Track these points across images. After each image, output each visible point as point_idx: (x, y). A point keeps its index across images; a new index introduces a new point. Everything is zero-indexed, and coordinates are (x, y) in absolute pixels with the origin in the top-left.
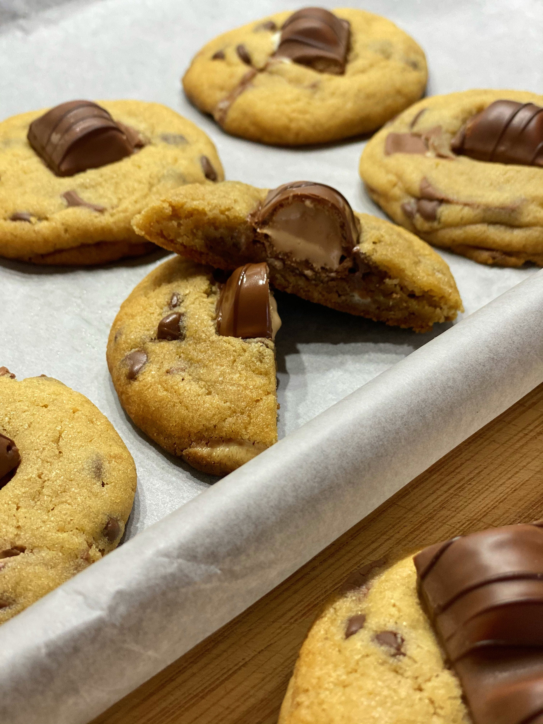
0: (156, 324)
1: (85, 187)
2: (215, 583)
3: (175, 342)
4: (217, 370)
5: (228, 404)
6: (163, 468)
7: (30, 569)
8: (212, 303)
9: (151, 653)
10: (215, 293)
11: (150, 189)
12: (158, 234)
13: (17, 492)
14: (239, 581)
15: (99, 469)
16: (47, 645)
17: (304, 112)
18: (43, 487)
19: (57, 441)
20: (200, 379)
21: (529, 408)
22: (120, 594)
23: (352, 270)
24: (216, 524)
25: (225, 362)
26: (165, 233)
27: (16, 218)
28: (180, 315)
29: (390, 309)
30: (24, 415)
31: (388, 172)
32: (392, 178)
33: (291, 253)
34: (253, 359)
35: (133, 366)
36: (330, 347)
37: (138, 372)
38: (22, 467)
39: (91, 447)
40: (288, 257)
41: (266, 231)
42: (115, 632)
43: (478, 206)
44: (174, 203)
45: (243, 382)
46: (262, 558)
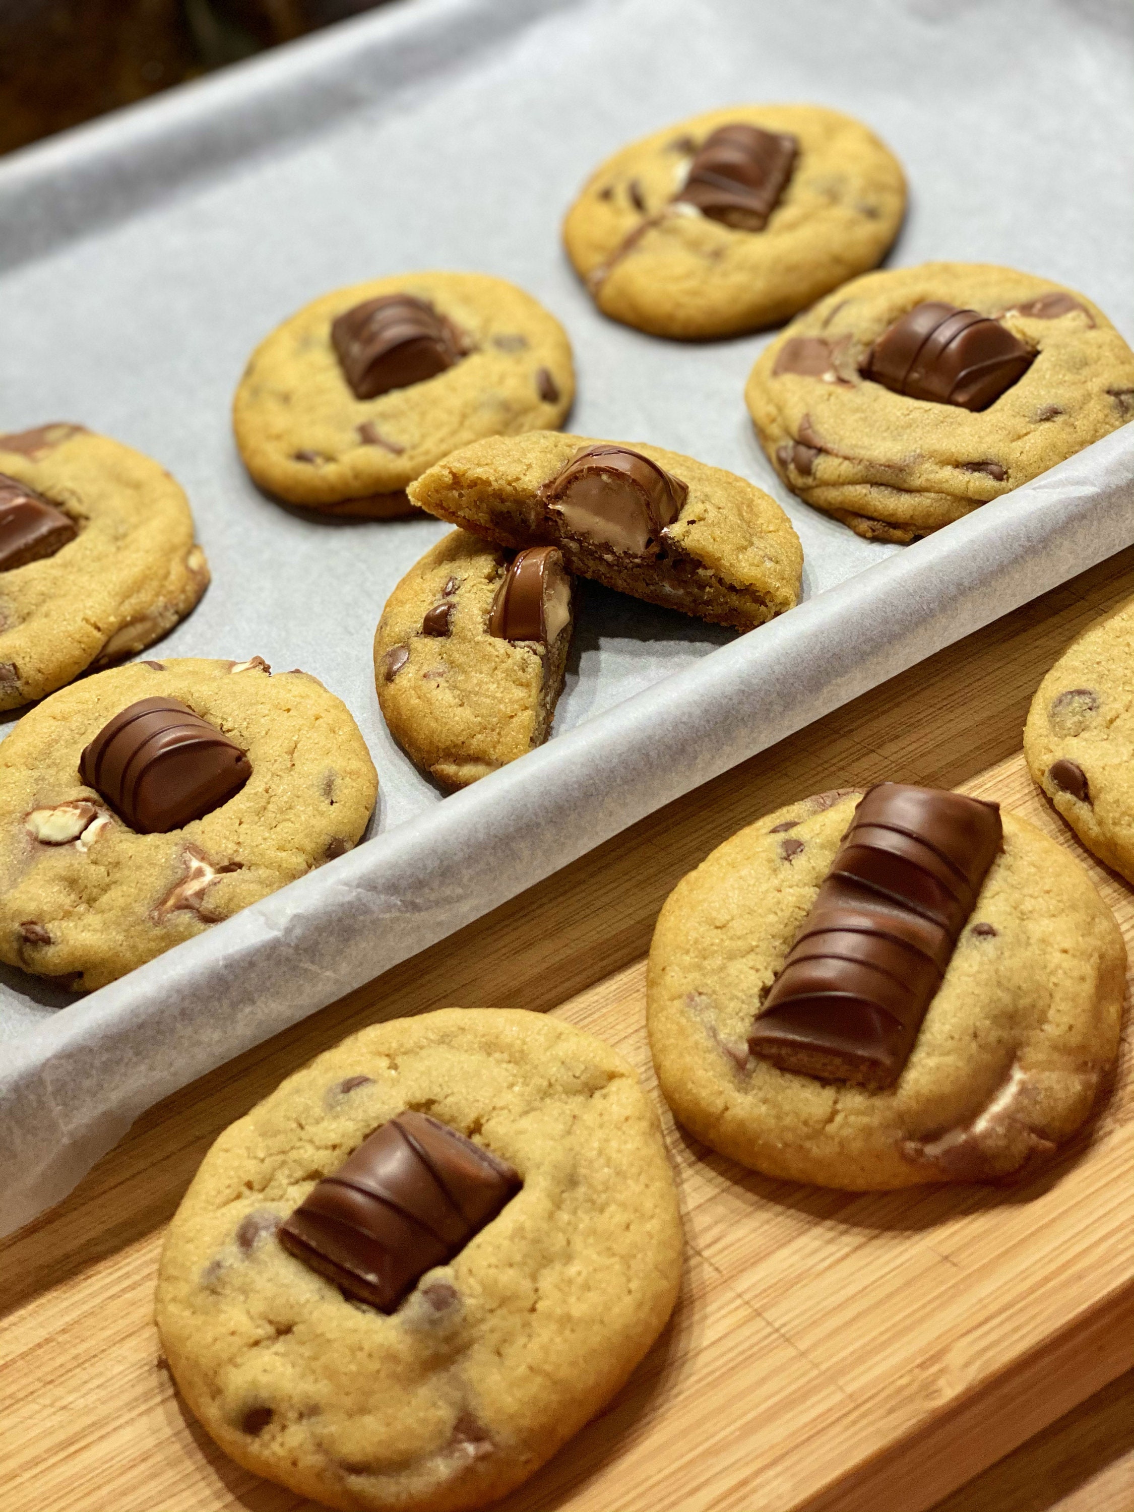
0: (424, 615)
1: (384, 416)
2: (395, 914)
3: (440, 639)
4: (476, 677)
5: (479, 719)
6: (413, 784)
7: (244, 886)
8: (492, 591)
9: (328, 973)
10: (500, 577)
11: (461, 423)
12: (437, 505)
13: (242, 806)
14: (422, 913)
15: (329, 786)
16: (225, 958)
17: (695, 293)
18: (269, 803)
19: (291, 752)
20: (455, 687)
21: (843, 736)
22: (297, 917)
23: (661, 556)
24: (400, 857)
25: (485, 668)
26: (444, 504)
27: (301, 457)
28: (451, 606)
29: (708, 603)
30: (263, 720)
31: (770, 401)
32: (772, 409)
33: (588, 533)
34: (516, 668)
35: (392, 664)
36: (636, 644)
37: (395, 673)
38: (251, 779)
39: (327, 761)
40: (585, 538)
41: (559, 507)
42: (291, 951)
43: (861, 461)
44: (454, 470)
45: (499, 695)
46: (448, 892)
